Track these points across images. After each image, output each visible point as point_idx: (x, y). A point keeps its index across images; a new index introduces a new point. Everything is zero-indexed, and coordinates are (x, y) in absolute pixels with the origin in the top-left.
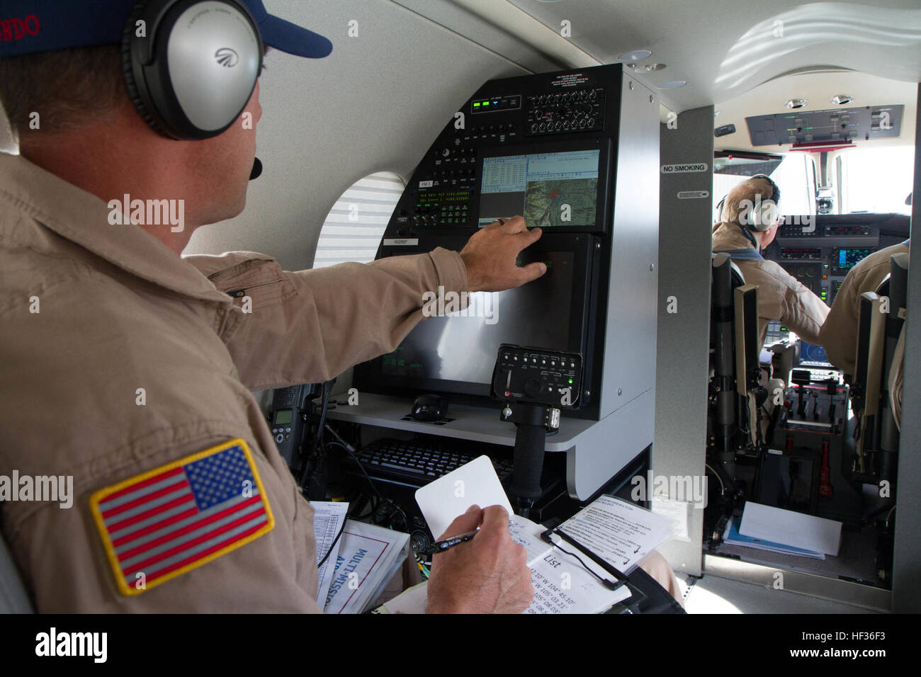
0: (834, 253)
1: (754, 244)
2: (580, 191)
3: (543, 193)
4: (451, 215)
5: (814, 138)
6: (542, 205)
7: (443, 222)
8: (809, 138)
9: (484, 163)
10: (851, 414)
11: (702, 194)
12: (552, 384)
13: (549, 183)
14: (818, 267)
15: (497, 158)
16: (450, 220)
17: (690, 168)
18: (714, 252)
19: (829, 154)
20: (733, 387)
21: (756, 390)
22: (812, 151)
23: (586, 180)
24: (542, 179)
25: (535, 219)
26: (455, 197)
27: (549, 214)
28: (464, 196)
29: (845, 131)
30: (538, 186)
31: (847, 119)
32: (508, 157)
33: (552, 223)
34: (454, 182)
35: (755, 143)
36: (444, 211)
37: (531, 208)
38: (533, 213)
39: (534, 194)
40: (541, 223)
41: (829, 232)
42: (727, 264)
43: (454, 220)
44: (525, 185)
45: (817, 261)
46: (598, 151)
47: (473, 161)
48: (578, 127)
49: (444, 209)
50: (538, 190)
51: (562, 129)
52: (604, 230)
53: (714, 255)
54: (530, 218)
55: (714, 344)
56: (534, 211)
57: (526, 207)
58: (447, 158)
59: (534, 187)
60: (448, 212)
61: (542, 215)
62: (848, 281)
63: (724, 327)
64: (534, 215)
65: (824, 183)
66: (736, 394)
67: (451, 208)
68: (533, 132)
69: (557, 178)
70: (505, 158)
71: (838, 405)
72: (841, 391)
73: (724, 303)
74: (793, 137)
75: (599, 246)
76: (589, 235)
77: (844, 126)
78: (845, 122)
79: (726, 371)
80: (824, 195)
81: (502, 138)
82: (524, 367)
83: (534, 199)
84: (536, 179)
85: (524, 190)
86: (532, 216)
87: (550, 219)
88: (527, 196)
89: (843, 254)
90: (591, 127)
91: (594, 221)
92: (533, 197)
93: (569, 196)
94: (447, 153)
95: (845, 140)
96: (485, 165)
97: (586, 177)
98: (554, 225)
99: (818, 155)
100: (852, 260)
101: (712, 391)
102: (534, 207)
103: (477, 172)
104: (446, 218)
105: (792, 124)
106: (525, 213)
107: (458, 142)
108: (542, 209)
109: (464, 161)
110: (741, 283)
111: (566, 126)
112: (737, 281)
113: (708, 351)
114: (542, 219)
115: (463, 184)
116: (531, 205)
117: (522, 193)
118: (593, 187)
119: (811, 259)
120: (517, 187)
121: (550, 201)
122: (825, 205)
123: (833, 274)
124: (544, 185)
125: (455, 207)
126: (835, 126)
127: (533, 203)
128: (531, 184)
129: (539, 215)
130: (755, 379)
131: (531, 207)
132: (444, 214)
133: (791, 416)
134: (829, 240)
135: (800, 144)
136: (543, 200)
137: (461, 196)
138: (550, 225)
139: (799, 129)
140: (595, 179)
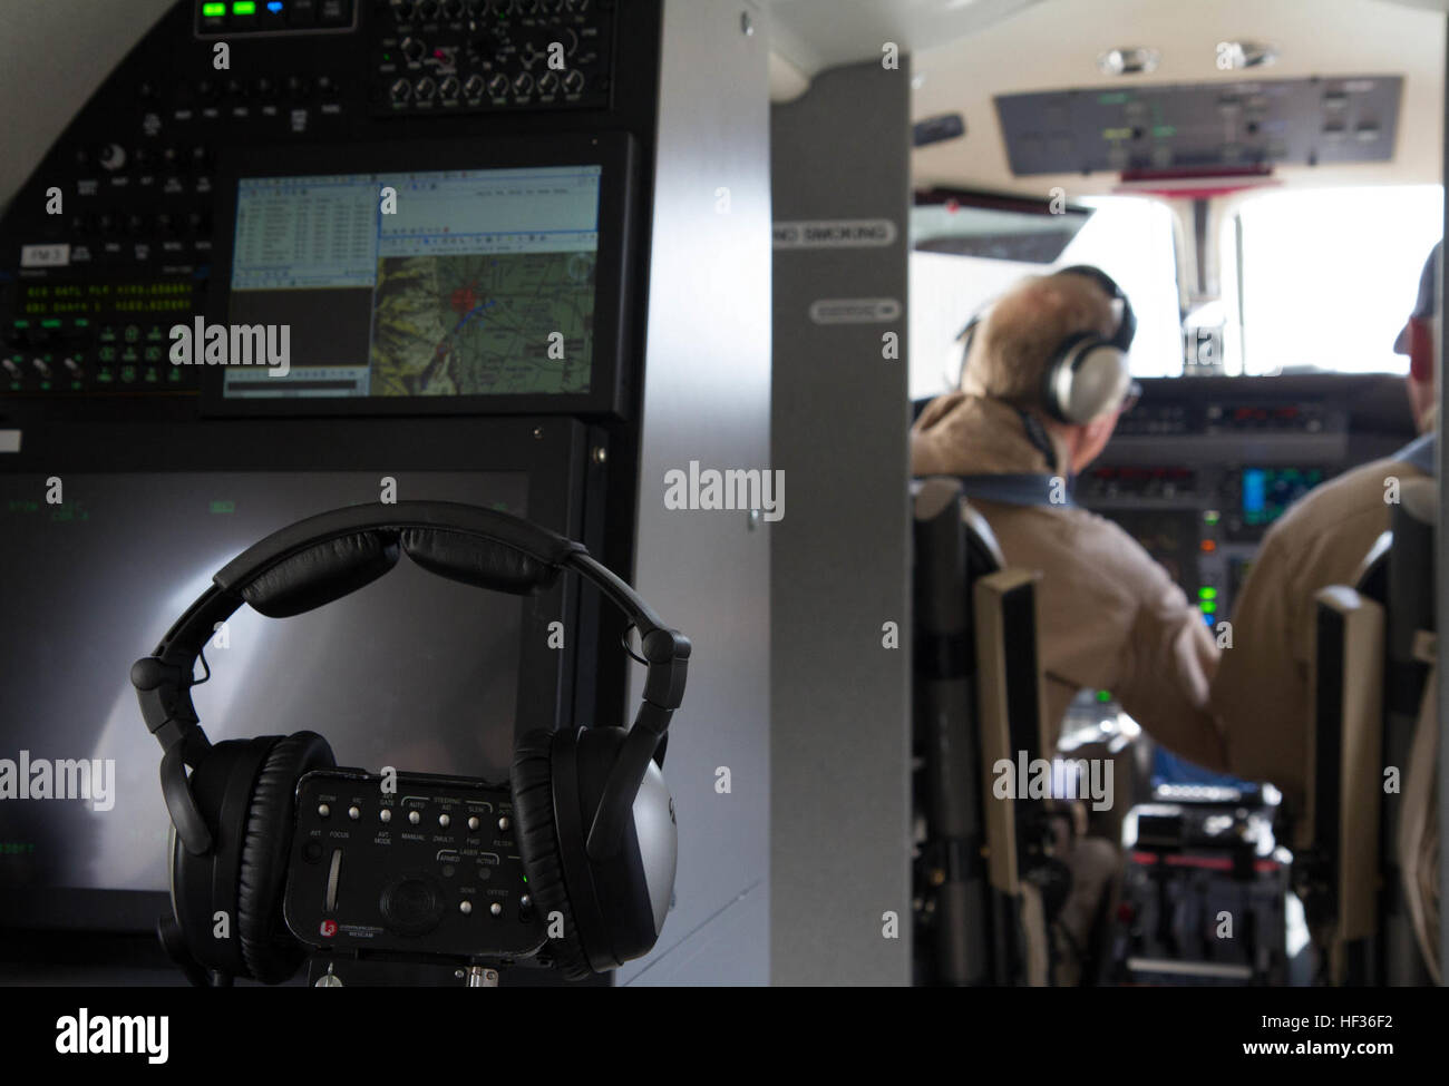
0: (1228, 483)
1: (1052, 463)
2: (544, 290)
3: (430, 293)
4: (130, 356)
5: (1178, 159)
6: (428, 330)
7: (105, 377)
8: (1162, 157)
9: (241, 194)
10: (1298, 936)
11: (881, 309)
12: (472, 891)
13: (447, 265)
14: (1190, 520)
15: (282, 181)
16: (129, 374)
17: (846, 233)
18: (920, 477)
19: (1216, 204)
20: (980, 869)
21: (1041, 875)
22: (1172, 194)
23: (561, 257)
24: (425, 250)
25: (405, 371)
26: (146, 299)
27: (447, 360)
28: (172, 297)
29: (1254, 142)
30: (413, 273)
31: (1262, 110)
32: (319, 180)
33: (458, 387)
34: (142, 252)
35: (1019, 167)
36: (109, 344)
37: (394, 338)
38: (399, 354)
39: (402, 294)
40: (423, 387)
41: (1217, 422)
42: (951, 513)
43: (141, 373)
44: (372, 267)
45: (1186, 501)
46: (594, 172)
47: (204, 186)
48: (535, 96)
49: (110, 337)
50: (414, 283)
51: (486, 97)
52: (617, 407)
53: (915, 488)
54: (392, 370)
55: (924, 744)
56: (402, 348)
57: (377, 336)
58: (118, 173)
59: (400, 275)
60: (120, 344)
61: (426, 363)
62: (1267, 560)
63: (949, 692)
64: (404, 360)
65: (1202, 287)
66: (987, 891)
67: (132, 333)
68: (397, 105)
69: (470, 248)
70: (308, 180)
71: (1263, 911)
72: (1264, 869)
73: (946, 621)
74: (1119, 156)
75: (602, 456)
76: (575, 424)
77: (1252, 128)
78: (1256, 117)
79: (957, 823)
80: (1201, 319)
81: (299, 119)
82: (383, 839)
83: (402, 312)
84: (407, 248)
85: (368, 281)
86: (397, 362)
87: (451, 374)
88: (379, 302)
89: (1254, 483)
90: (577, 96)
91: (587, 380)
92: (400, 304)
93: (509, 304)
94: (118, 158)
95: (1254, 166)
96: (244, 203)
97: (565, 248)
98: (466, 391)
99: (1187, 207)
100: (1279, 498)
101: (922, 886)
102: (403, 334)
103: (218, 223)
104: (117, 366)
105: (1117, 116)
106: (374, 353)
107: (152, 124)
108: (427, 342)
109: (174, 186)
110: (990, 566)
111: (498, 92)
112: (981, 562)
113: (907, 764)
114: (428, 373)
115: (172, 258)
116: (392, 330)
117: (367, 292)
118: (584, 277)
119: (1170, 497)
120: (347, 274)
121: (453, 317)
122: (1205, 347)
123: (1230, 537)
124: (432, 269)
125: (144, 332)
126: (1228, 129)
127: (398, 325)
128: (391, 264)
129: (418, 360)
130: (1039, 842)
131: (392, 338)
132: (107, 354)
133: (1137, 948)
134: (1217, 443)
135: (1138, 173)
136: (430, 314)
137: (164, 297)
138: (451, 391)
139: (1138, 134)
140: (589, 253)
